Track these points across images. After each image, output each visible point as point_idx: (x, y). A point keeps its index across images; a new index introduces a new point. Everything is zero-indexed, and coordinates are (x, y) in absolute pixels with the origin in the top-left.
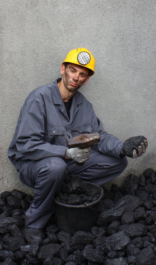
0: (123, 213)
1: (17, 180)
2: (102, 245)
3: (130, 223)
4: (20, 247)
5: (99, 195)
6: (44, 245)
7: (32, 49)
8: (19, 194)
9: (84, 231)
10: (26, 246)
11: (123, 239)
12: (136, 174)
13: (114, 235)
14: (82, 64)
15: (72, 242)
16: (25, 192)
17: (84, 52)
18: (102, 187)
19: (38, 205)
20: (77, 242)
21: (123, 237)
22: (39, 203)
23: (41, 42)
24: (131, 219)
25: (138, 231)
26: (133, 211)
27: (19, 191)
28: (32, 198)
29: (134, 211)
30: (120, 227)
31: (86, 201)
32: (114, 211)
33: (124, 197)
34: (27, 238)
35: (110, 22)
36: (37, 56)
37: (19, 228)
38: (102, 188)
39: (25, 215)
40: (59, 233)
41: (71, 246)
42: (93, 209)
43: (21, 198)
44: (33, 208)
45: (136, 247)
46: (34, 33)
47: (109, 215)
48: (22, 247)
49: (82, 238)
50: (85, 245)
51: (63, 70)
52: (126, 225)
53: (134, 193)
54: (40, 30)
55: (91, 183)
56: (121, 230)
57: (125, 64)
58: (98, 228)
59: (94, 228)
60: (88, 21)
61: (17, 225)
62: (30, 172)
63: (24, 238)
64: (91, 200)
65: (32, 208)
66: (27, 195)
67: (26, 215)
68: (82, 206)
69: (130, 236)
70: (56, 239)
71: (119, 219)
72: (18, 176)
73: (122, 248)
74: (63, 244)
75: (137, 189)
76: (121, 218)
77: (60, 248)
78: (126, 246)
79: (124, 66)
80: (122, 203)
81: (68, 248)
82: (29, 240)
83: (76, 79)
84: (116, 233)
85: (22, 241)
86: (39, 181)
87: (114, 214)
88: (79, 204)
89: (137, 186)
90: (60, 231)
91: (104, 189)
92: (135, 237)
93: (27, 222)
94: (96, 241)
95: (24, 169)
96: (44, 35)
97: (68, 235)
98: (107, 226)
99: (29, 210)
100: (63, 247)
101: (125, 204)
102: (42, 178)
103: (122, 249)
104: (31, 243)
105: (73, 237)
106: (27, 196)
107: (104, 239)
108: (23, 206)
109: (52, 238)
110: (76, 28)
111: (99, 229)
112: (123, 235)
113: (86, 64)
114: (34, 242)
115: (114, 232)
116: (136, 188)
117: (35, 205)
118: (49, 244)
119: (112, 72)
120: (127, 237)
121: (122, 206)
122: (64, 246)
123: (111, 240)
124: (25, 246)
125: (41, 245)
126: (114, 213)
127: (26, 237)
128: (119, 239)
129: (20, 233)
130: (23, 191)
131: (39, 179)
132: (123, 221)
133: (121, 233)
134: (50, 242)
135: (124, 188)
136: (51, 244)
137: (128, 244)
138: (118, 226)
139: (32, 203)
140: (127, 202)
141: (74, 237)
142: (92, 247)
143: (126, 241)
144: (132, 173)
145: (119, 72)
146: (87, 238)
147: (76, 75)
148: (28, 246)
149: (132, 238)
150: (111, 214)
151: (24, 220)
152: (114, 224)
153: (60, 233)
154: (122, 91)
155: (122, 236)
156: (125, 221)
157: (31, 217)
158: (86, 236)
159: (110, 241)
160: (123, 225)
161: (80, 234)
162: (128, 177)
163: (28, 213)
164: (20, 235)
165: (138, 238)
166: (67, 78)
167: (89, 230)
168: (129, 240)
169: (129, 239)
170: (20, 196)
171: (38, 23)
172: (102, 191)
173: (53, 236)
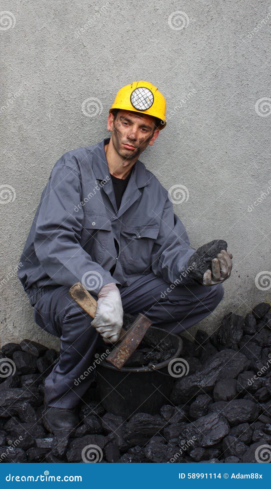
0: (216, 381)
1: (30, 324)
2: (180, 437)
3: (228, 399)
4: (35, 441)
5: (174, 350)
6: (77, 437)
7: (57, 93)
8: (34, 348)
9: (148, 413)
10: (47, 439)
11: (216, 426)
12: (240, 314)
13: (201, 420)
14: (140, 109)
15: (127, 433)
16: (43, 345)
17: (142, 88)
18: (180, 336)
19: (66, 369)
20: (135, 431)
21: (216, 424)
22: (69, 366)
23: (73, 81)
24: (230, 392)
25: (243, 413)
26: (234, 378)
27: (34, 343)
28: (56, 355)
29: (236, 378)
30: (212, 405)
31: (152, 360)
32: (200, 378)
33: (218, 354)
34: (49, 425)
35: (194, 45)
36: (66, 106)
37: (33, 407)
38: (179, 338)
39: (44, 384)
40: (104, 416)
41: (125, 440)
42: (164, 374)
43: (38, 355)
44: (57, 372)
45: (240, 440)
46: (60, 65)
47: (192, 384)
48: (39, 441)
49: (145, 425)
50: (150, 436)
51: (111, 122)
52: (221, 402)
53: (236, 347)
54: (71, 60)
55: (161, 329)
56: (213, 412)
57: (220, 119)
58: (173, 408)
59: (166, 408)
60: (155, 45)
61: (30, 402)
62: (52, 311)
63: (43, 425)
64: (161, 358)
65: (55, 374)
66: (47, 349)
67: (46, 385)
68: (145, 369)
69: (228, 421)
70: (98, 428)
71: (210, 391)
72: (32, 316)
73: (215, 443)
74: (111, 436)
75: (241, 340)
76: (213, 389)
77: (106, 443)
78: (222, 439)
79: (219, 123)
80: (214, 364)
81: (120, 443)
82: (51, 429)
83: (133, 136)
84: (205, 415)
85: (40, 429)
86: (69, 329)
87: (201, 384)
88: (140, 366)
89: (241, 334)
90: (105, 412)
91: (184, 339)
92: (239, 423)
93: (48, 397)
94: (169, 430)
95: (43, 305)
96: (77, 69)
97: (119, 420)
98: (189, 404)
99: (51, 375)
100: (111, 441)
101: (220, 365)
102: (73, 325)
103: (215, 445)
104: (55, 435)
105: (129, 423)
106: (48, 351)
107: (184, 427)
108: (41, 369)
109: (91, 426)
110: (135, 56)
111: (174, 410)
112: (217, 420)
113: (147, 109)
114: (61, 432)
115: (201, 415)
116: (239, 337)
117: (61, 369)
118: (87, 436)
119: (197, 135)
120: (223, 423)
121: (215, 369)
122: (114, 439)
123: (195, 429)
124: (45, 439)
125: (72, 437)
126: (200, 381)
127: (46, 423)
128: (209, 426)
129: (35, 416)
130: (40, 343)
131: (69, 327)
132: (217, 394)
133: (214, 417)
134: (88, 433)
135: (218, 337)
136: (89, 436)
137: (226, 436)
138: (208, 404)
139: (56, 364)
140: (224, 361)
141: (131, 423)
142: (161, 442)
143: (221, 431)
144: (232, 311)
145: (210, 134)
146: (152, 424)
147: (132, 130)
148: (49, 440)
149: (232, 425)
150: (196, 383)
151: (42, 394)
152: (202, 401)
153: (106, 416)
154: (215, 167)
155: (215, 422)
156: (221, 395)
157: (54, 390)
158: (152, 422)
159: (193, 430)
160: (216, 403)
161: (142, 419)
162: (225, 318)
163: (49, 383)
164: (36, 419)
165: (242, 424)
166: (118, 136)
167: (156, 411)
168: (227, 428)
169: (227, 426)
170: (35, 351)
171: (67, 48)
172: (180, 344)
173: (93, 422)
